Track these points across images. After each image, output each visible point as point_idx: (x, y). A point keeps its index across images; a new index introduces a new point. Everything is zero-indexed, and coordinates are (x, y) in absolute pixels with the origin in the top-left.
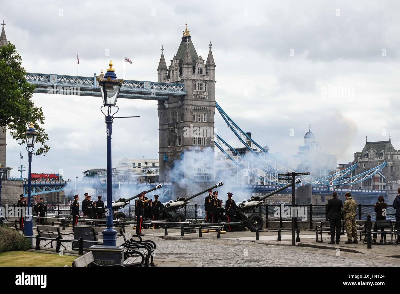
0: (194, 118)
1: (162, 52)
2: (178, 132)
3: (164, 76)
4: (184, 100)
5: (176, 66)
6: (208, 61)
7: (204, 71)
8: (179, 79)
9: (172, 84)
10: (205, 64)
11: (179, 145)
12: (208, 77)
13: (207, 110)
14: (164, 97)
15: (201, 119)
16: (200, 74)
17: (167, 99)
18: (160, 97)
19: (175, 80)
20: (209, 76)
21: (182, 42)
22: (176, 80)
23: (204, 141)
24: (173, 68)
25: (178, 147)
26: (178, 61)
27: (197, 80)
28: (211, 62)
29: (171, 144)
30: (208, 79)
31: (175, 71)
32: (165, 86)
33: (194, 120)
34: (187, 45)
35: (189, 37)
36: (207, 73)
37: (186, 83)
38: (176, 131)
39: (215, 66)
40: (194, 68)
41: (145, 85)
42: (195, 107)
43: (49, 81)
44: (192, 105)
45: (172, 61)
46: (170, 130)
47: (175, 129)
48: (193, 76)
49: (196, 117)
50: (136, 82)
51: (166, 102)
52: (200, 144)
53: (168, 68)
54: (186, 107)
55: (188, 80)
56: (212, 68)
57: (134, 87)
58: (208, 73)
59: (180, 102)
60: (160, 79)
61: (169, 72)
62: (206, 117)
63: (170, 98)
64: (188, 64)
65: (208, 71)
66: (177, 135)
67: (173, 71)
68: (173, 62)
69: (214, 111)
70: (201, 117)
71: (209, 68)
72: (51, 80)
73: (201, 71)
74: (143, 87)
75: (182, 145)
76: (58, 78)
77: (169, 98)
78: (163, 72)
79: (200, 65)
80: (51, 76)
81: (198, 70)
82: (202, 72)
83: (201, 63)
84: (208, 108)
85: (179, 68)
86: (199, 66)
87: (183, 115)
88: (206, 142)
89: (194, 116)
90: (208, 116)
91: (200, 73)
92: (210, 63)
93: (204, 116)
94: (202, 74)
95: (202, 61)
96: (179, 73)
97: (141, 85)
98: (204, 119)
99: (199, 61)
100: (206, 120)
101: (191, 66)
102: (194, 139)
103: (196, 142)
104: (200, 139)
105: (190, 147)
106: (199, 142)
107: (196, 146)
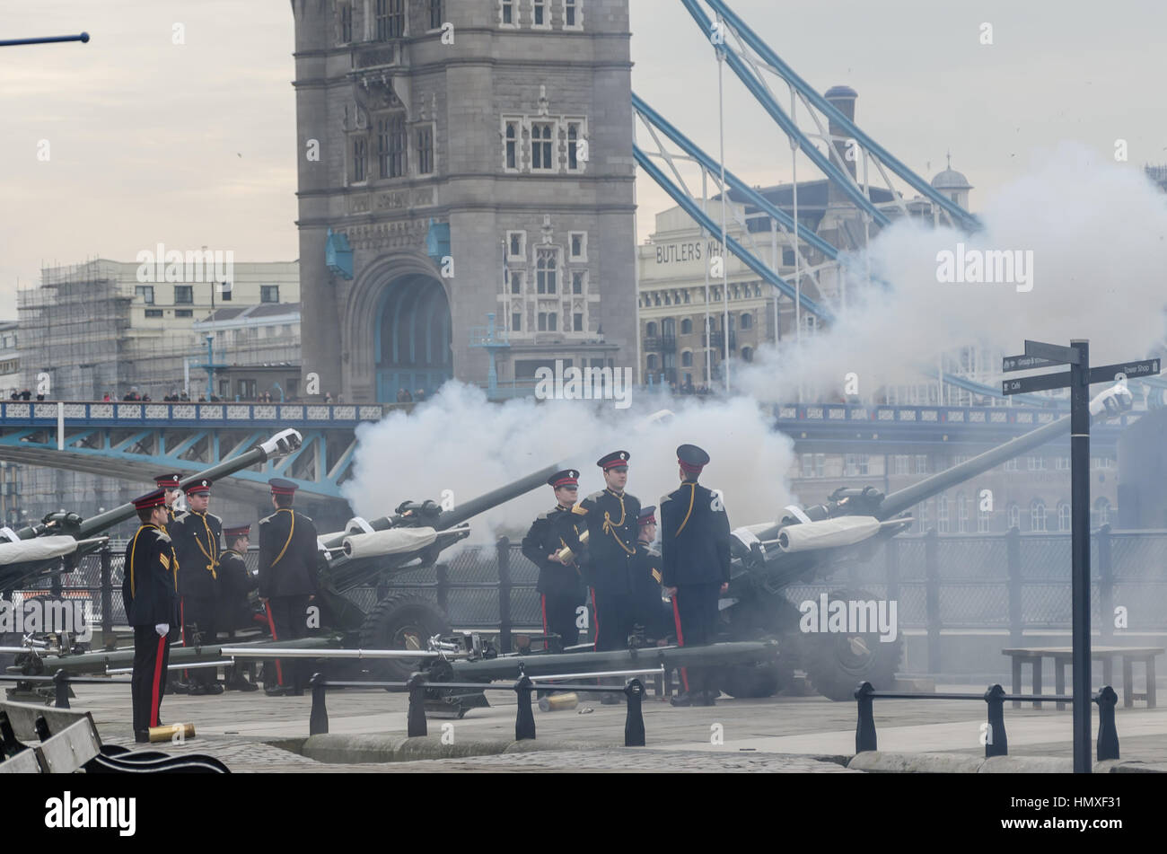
0: (507, 9)
2: (413, 91)
11: (422, 172)
15: (548, 16)
23: (573, 147)
25: (413, 184)
29: (372, 167)
33: (508, 20)
38: (400, 87)
46: (362, 86)
47: (390, 75)
49: (516, 2)
52: (548, 165)
62: (580, 2)
66: (403, 115)
70: (547, 2)
75: (435, 173)
98: (571, 12)
100: (579, 17)
102: (511, 132)
103: (519, 153)
104: (548, 133)
105: (488, 183)
106: (541, 154)
107: (526, 177)
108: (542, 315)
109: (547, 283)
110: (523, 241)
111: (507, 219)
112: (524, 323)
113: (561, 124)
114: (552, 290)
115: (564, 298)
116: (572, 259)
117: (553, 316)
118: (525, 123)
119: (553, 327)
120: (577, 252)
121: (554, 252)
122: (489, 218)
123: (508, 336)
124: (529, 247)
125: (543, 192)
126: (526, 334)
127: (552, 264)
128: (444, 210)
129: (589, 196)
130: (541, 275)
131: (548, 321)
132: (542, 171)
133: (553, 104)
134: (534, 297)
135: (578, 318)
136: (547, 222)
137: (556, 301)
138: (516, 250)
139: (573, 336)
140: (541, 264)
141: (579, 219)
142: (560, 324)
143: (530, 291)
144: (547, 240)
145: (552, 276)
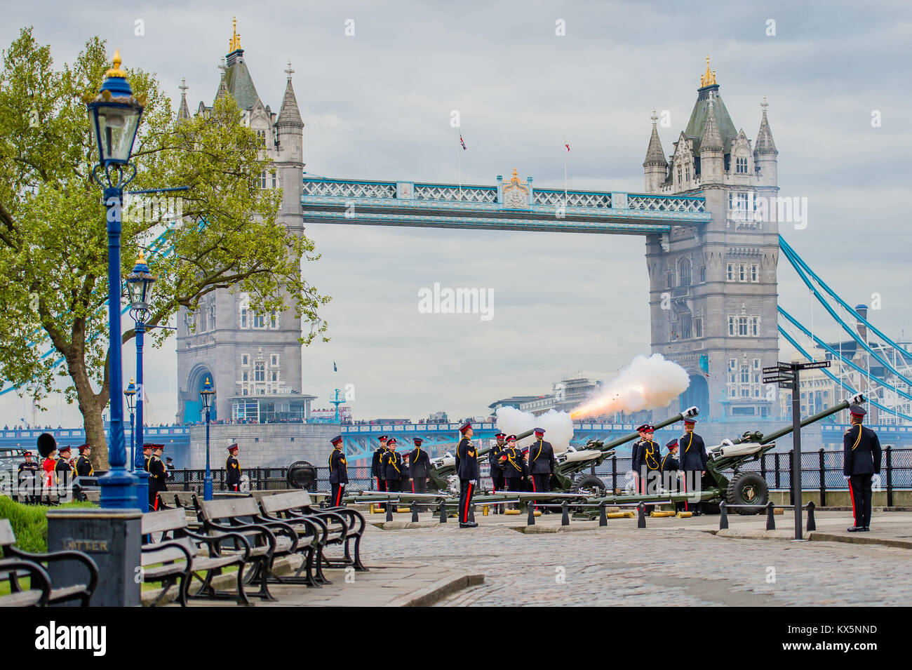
0: (730, 274)
1: (655, 124)
2: (695, 305)
3: (658, 179)
4: (705, 233)
5: (685, 156)
6: (761, 142)
7: (751, 165)
8: (694, 185)
9: (677, 198)
10: (753, 148)
11: (698, 336)
12: (761, 178)
13: (761, 255)
14: (660, 227)
15: (745, 277)
16: (742, 171)
17: (668, 233)
18: (650, 226)
19: (685, 188)
20: (761, 176)
21: (698, 100)
22: (688, 189)
23: (755, 327)
24: (678, 161)
25: (694, 341)
26: (691, 143)
27: (735, 186)
28: (766, 144)
29: (679, 334)
30: (761, 184)
31: (683, 168)
32: (662, 203)
33: (730, 278)
34: (711, 105)
35: (716, 87)
36: (757, 169)
37: (709, 194)
38: (690, 304)
39: (776, 153)
40: (727, 158)
41: (614, 200)
42: (731, 249)
43: (395, 196)
44: (726, 245)
45: (676, 144)
46: (675, 304)
47: (686, 299)
48: (725, 176)
49: (733, 271)
50: (595, 195)
51: (665, 238)
52: (745, 334)
53: (668, 160)
54: (709, 249)
55: (714, 186)
56: (768, 157)
57: (590, 205)
58: (759, 168)
59: (696, 238)
60: (651, 186)
61: (671, 169)
62: (757, 272)
63: (673, 229)
64: (715, 150)
65: (760, 164)
66: (691, 314)
67: (679, 166)
68: (680, 145)
69: (775, 258)
70: (745, 271)
71: (761, 158)
72: (398, 196)
73: (744, 165)
74: (610, 206)
75: (703, 337)
76: (416, 190)
77: (671, 229)
78: (656, 169)
79: (742, 151)
80: (398, 185)
81: (738, 162)
82: (746, 167)
83: (744, 147)
84: (761, 250)
85: (692, 159)
86: (738, 153)
87: (705, 268)
88: (758, 329)
89: (730, 269)
90: (761, 267)
91: (742, 169)
92: (764, 145)
93: (754, 269)
94: (746, 171)
95: (746, 142)
96: (692, 171)
97: (605, 200)
98: (754, 275)
99: (739, 141)
100: (757, 277)
101: (720, 155)
102: (731, 321)
103: (734, 329)
104: (745, 321)
105: (723, 340)
106: (743, 329)
107: (737, 338)
108: (743, 391)
109: (745, 378)
110: (736, 362)
111: (730, 354)
112: (736, 394)
113: (750, 318)
114: (747, 381)
115: (752, 384)
116: (755, 369)
117: (747, 391)
118: (737, 317)
119: (747, 395)
120: (756, 366)
121: (748, 366)
122: (722, 353)
123: (730, 398)
124: (738, 364)
125: (744, 344)
126: (737, 398)
127: (747, 371)
128: (706, 350)
129: (762, 345)
130: (743, 375)
131: (745, 393)
132: (743, 336)
133: (747, 310)
134: (740, 384)
135: (757, 392)
136: (745, 355)
137: (748, 385)
138: (733, 366)
139: (755, 398)
140: (743, 371)
141: (757, 354)
142: (750, 394)
143: (738, 381)
144: (745, 362)
145: (747, 375)
